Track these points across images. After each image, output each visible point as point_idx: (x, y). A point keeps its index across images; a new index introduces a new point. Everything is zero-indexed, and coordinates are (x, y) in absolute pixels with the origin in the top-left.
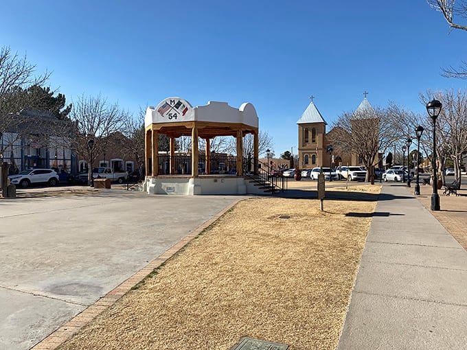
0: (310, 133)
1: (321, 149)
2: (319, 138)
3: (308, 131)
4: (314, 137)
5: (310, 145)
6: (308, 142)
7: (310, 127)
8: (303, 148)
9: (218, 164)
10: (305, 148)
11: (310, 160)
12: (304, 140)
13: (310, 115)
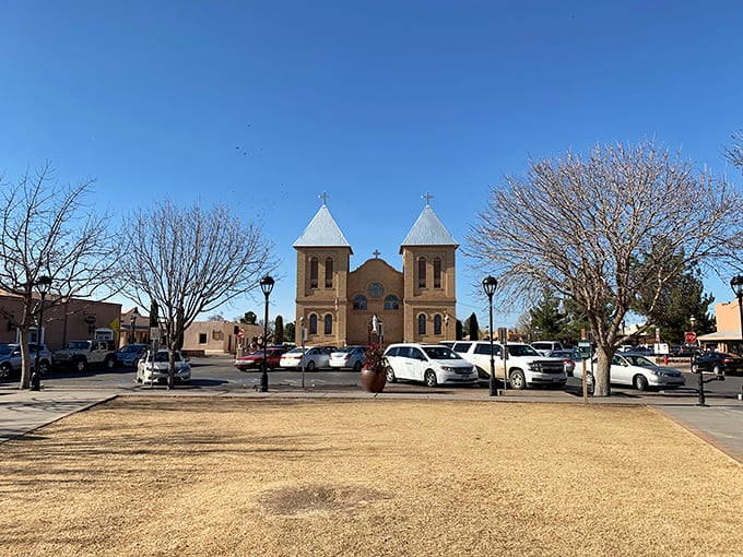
0: (322, 268)
1: (343, 303)
2: (339, 279)
3: (319, 263)
4: (329, 275)
5: (321, 292)
6: (316, 286)
7: (322, 256)
8: (305, 299)
9: (91, 330)
10: (310, 298)
11: (321, 325)
12: (309, 282)
13: (322, 231)
